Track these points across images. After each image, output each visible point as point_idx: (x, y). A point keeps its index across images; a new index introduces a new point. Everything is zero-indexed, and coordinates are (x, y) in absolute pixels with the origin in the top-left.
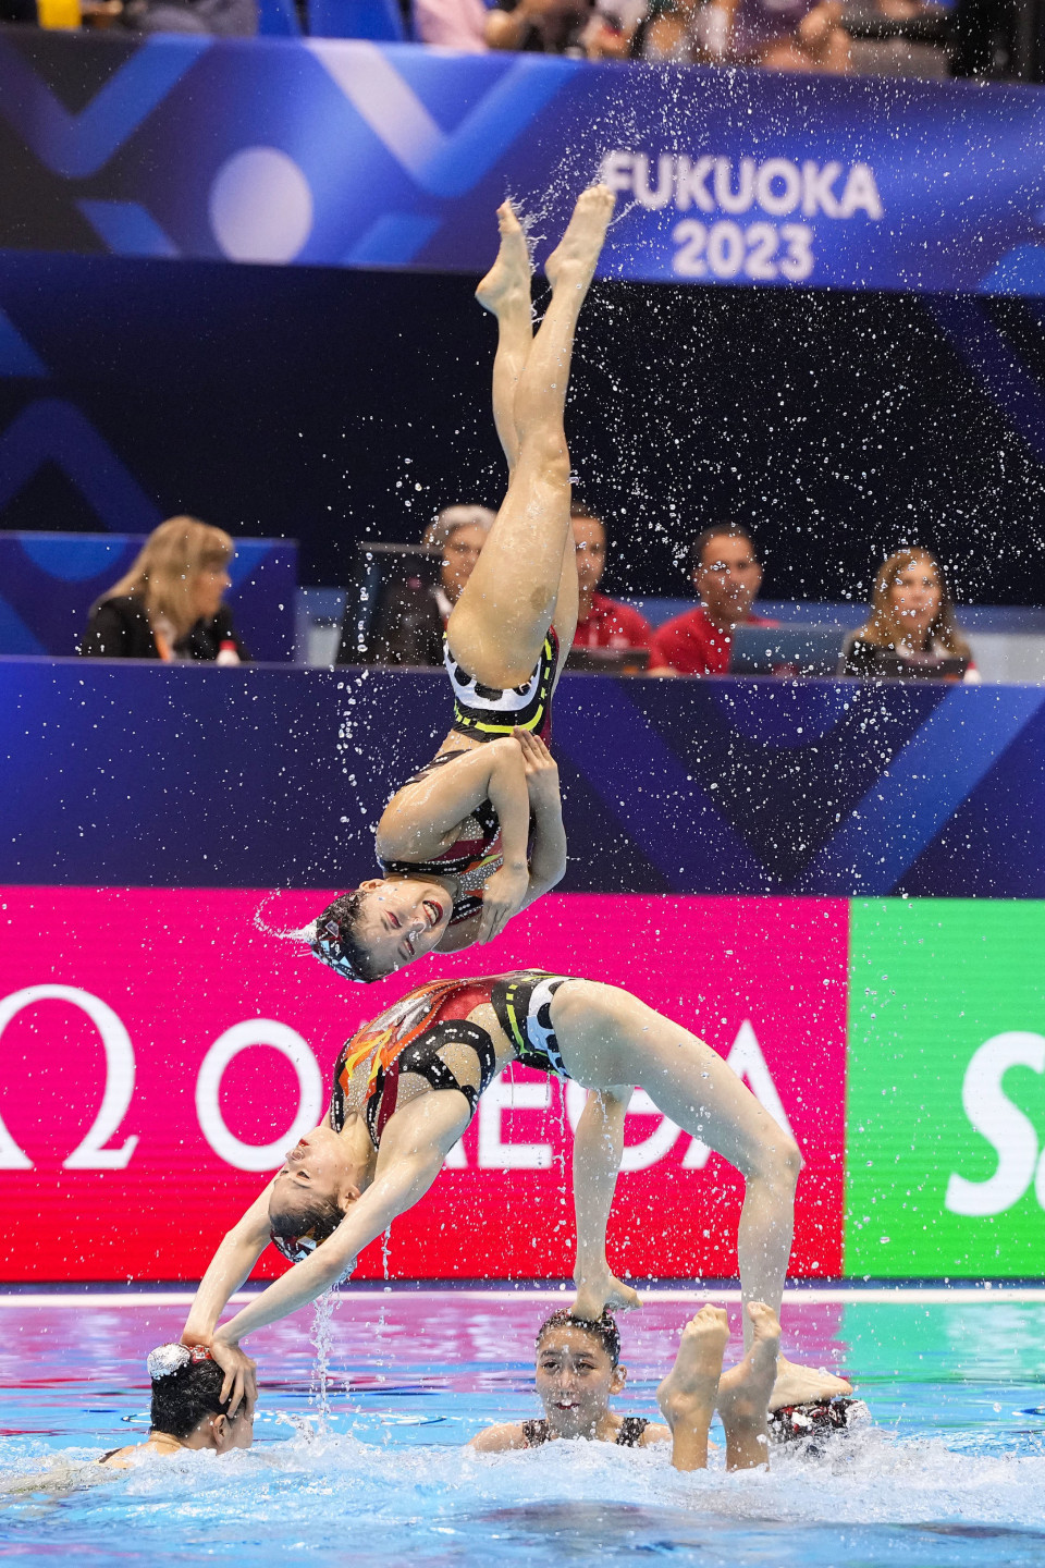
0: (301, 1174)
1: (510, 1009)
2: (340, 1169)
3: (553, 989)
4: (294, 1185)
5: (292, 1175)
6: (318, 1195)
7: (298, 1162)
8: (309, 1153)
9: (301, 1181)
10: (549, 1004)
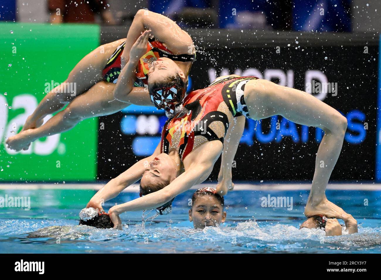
0: (156, 171)
1: (231, 101)
2: (171, 171)
3: (243, 88)
4: (153, 175)
5: (152, 171)
6: (162, 180)
7: (154, 166)
8: (159, 162)
9: (156, 174)
10: (243, 95)
